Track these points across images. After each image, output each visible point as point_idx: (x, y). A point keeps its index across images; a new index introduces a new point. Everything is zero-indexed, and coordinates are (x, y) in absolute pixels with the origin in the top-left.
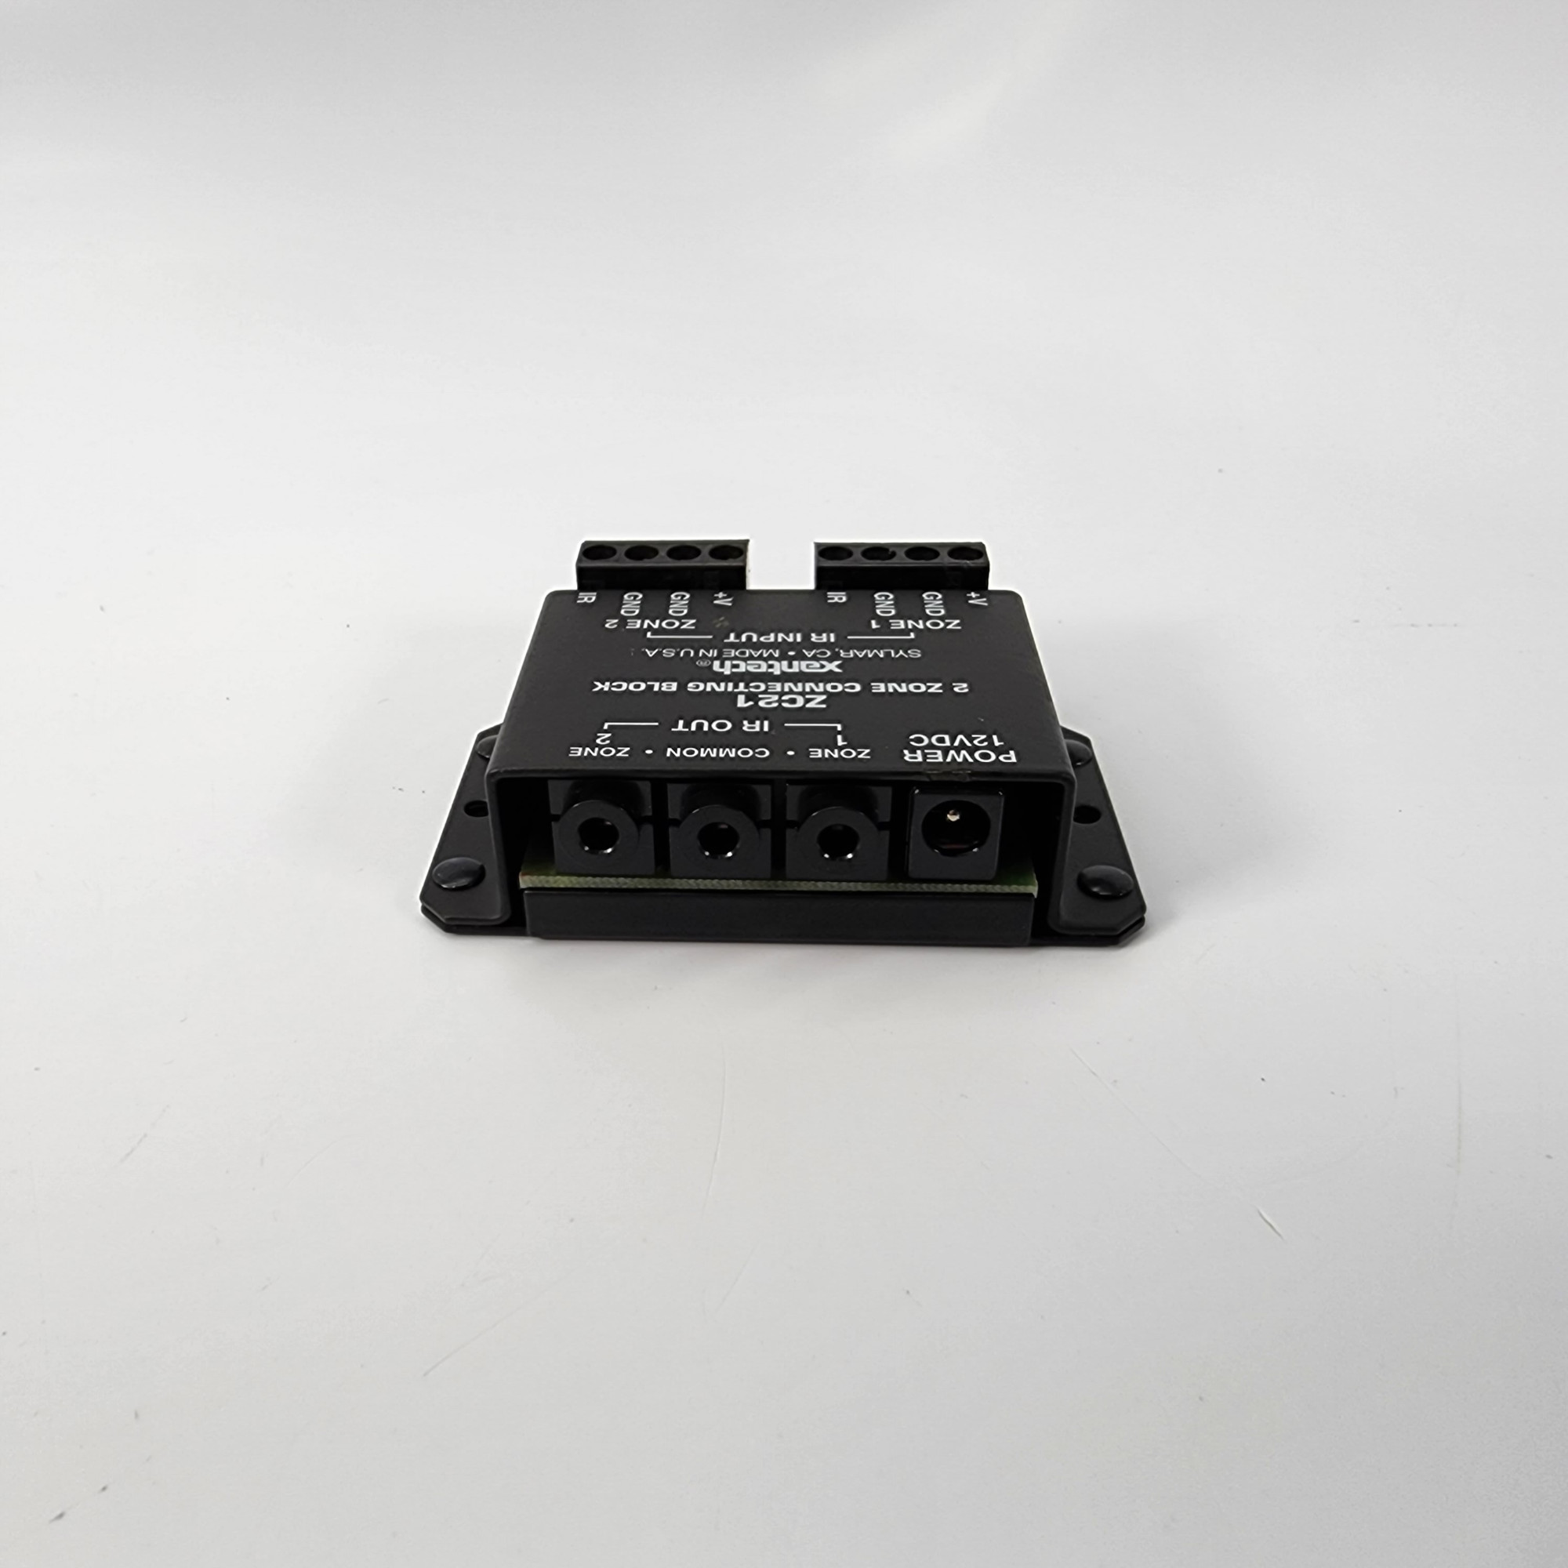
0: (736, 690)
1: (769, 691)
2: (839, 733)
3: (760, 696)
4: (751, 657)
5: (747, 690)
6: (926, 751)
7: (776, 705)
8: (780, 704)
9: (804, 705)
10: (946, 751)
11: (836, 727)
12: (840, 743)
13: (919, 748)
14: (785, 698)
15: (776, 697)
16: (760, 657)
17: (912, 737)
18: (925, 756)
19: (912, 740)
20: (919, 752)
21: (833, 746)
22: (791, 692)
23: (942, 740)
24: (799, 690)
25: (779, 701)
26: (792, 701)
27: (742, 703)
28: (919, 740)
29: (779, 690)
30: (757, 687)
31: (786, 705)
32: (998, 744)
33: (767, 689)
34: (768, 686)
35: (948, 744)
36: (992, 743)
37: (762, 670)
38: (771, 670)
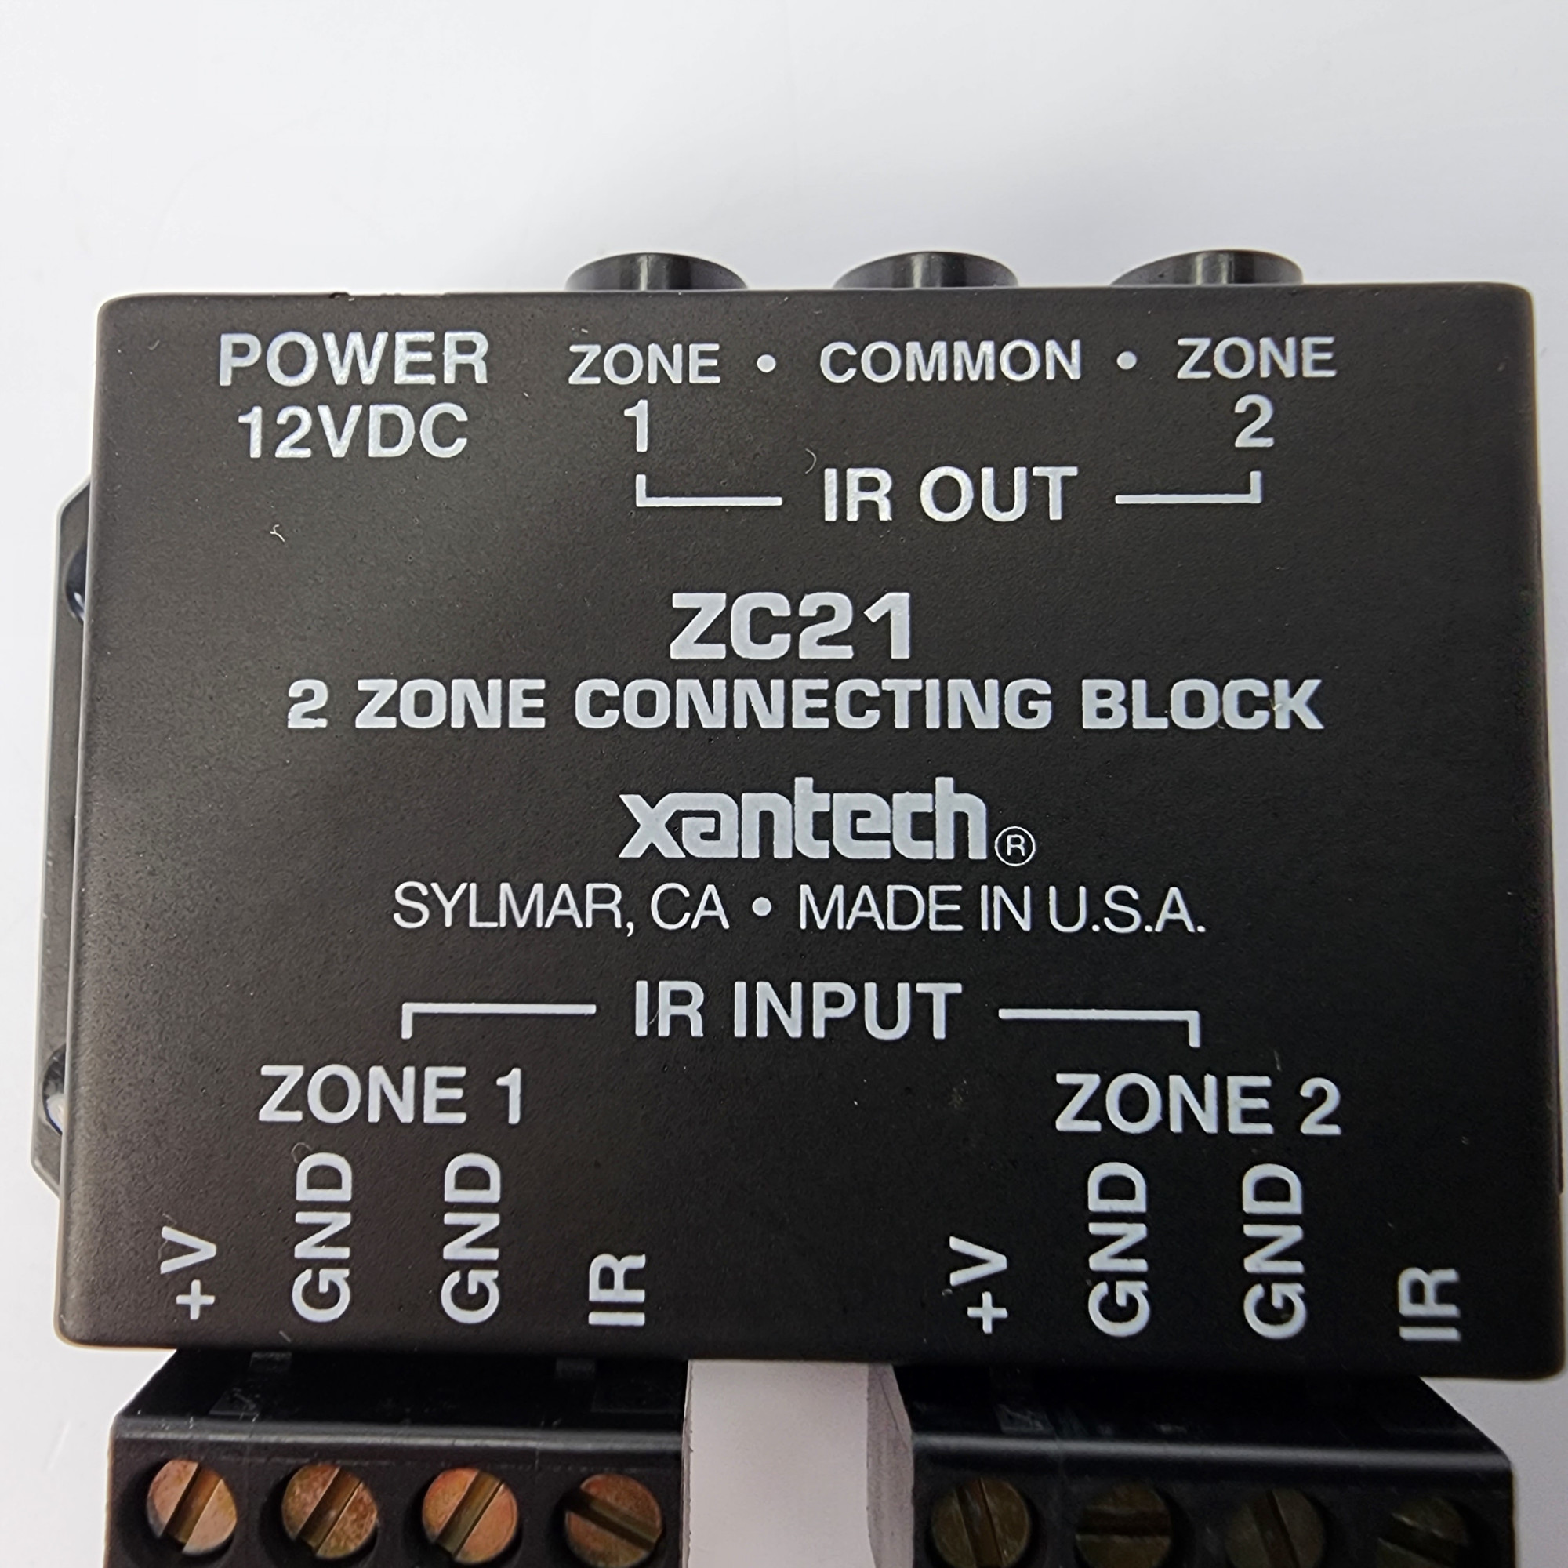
0: (916, 684)
1: (823, 684)
2: (642, 463)
3: (846, 652)
5: (888, 684)
6: (430, 379)
7: (809, 606)
8: (795, 606)
9: (729, 605)
10: (385, 382)
11: (650, 490)
12: (640, 411)
13: (449, 393)
14: (780, 644)
15: (810, 649)
17: (461, 443)
18: (436, 367)
19: (460, 429)
20: (449, 377)
21: (661, 394)
22: (763, 672)
24: (746, 687)
25: (794, 625)
26: (763, 626)
27: (895, 606)
28: (445, 430)
29: (800, 686)
30: (859, 704)
31: (778, 605)
32: (254, 418)
33: (829, 695)
34: (829, 712)
35: (376, 411)
36: (269, 419)
37: (845, 803)
38: (822, 802)
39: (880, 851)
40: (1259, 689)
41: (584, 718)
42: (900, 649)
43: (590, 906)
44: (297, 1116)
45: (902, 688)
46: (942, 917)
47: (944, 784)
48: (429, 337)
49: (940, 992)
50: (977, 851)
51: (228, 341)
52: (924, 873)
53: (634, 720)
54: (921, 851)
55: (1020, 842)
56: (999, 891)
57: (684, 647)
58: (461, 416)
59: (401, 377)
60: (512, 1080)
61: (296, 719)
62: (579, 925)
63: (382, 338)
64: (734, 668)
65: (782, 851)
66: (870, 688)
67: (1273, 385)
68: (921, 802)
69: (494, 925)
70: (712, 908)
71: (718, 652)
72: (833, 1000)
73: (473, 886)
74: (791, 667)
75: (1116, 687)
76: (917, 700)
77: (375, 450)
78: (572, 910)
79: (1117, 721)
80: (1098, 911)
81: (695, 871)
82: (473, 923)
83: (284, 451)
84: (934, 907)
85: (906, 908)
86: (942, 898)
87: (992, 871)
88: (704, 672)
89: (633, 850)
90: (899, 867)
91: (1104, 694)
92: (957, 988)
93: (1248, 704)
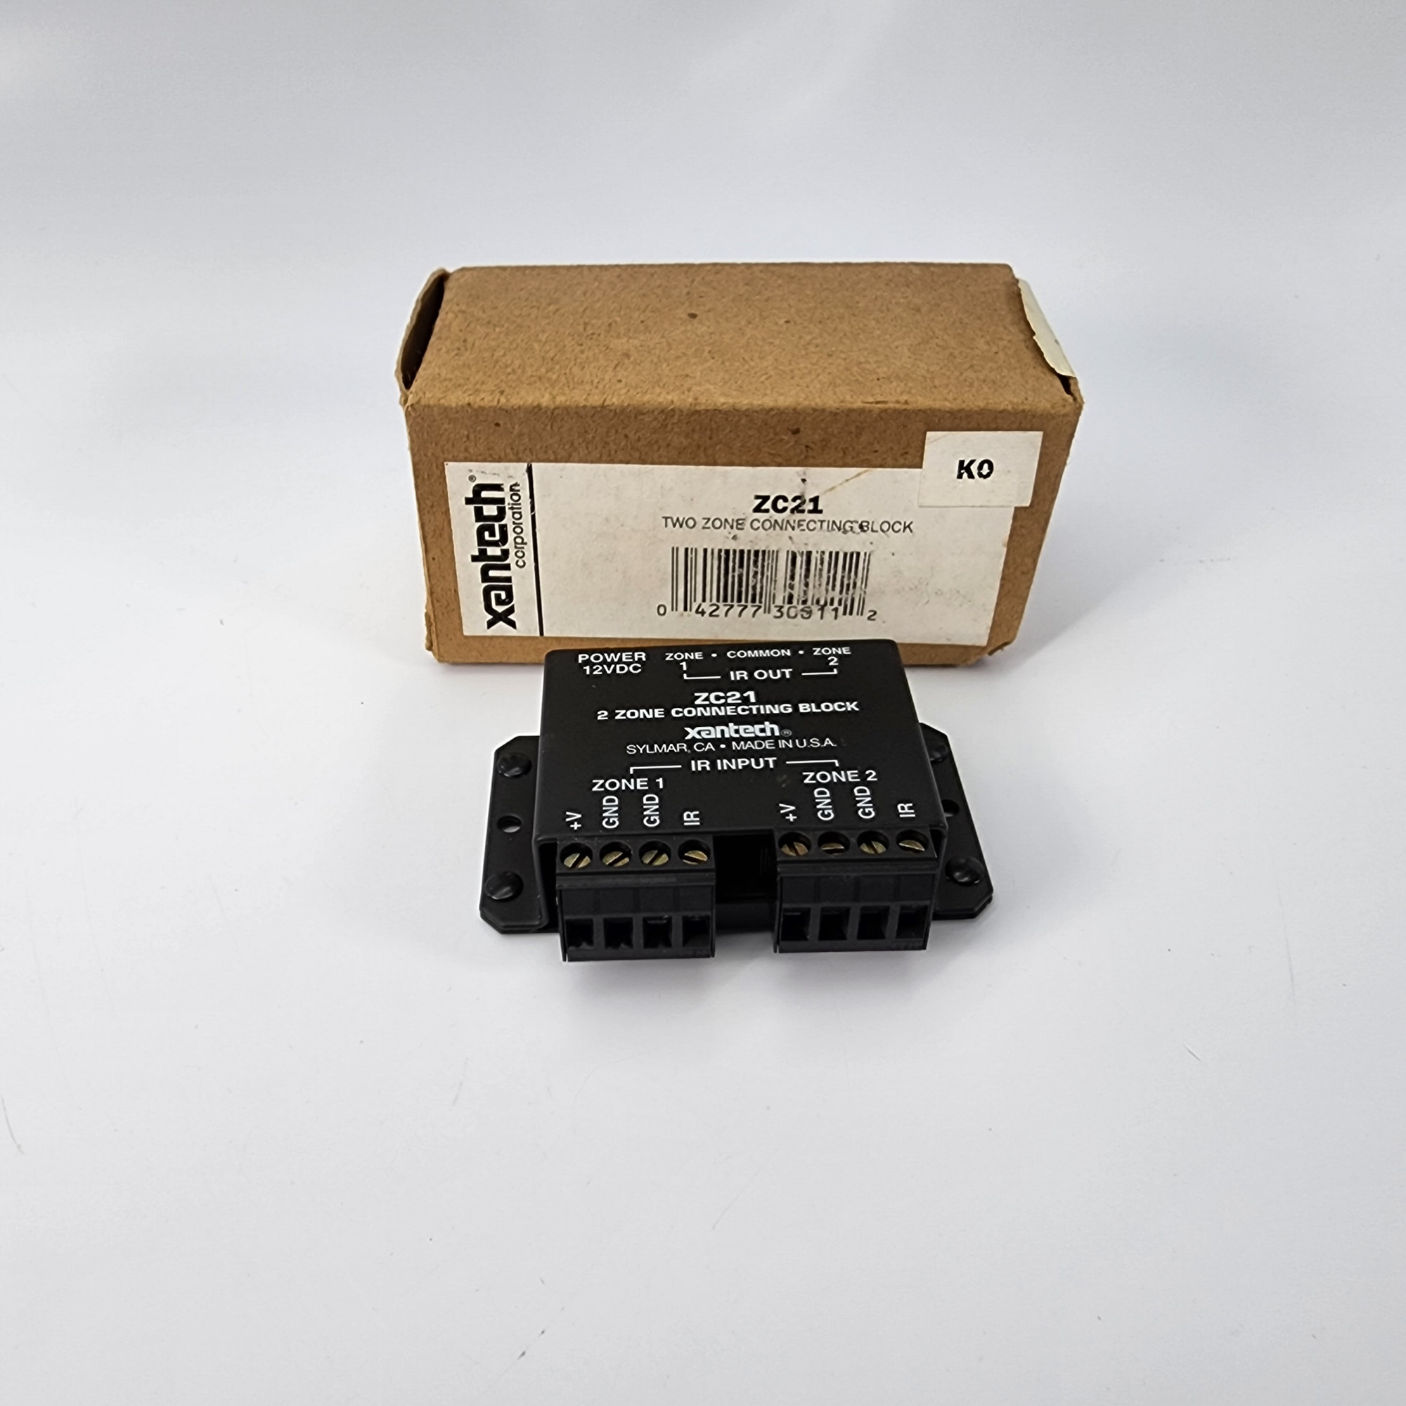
0: (757, 706)
1: (734, 707)
2: (685, 672)
3: (740, 702)
4: (753, 740)
5: (750, 706)
6: (631, 660)
7: (729, 694)
8: (726, 695)
9: (709, 694)
10: (620, 661)
11: (688, 676)
12: (684, 664)
13: (636, 662)
14: (722, 701)
15: (730, 701)
16: (746, 740)
17: (640, 670)
18: (633, 658)
19: (639, 668)
20: (636, 659)
21: (689, 661)
22: (719, 706)
23: (622, 669)
24: (714, 709)
25: (726, 698)
26: (718, 698)
27: (751, 695)
28: (635, 668)
29: (728, 708)
30: (744, 710)
31: (722, 694)
32: (588, 668)
33: (736, 709)
34: (736, 712)
35: (618, 666)
36: (591, 668)
37: (742, 728)
38: (736, 727)
39: (753, 735)
40: (843, 704)
41: (674, 714)
42: (753, 700)
43: (678, 748)
44: (603, 789)
45: (754, 708)
46: (769, 746)
47: (767, 723)
48: (631, 653)
49: (771, 760)
50: (777, 733)
51: (580, 656)
52: (764, 739)
53: (687, 715)
54: (763, 735)
55: (787, 732)
56: (783, 741)
57: (698, 702)
58: (639, 666)
59: (624, 660)
60: (660, 780)
61: (599, 718)
62: (675, 751)
63: (619, 654)
64: (711, 705)
65: (727, 736)
66: (746, 707)
67: (837, 655)
68: (762, 726)
69: (653, 752)
70: (710, 746)
71: (707, 703)
72: (744, 762)
73: (648, 746)
74: (726, 704)
75: (808, 705)
76: (758, 710)
77: (618, 671)
78: (674, 748)
79: (809, 710)
80: (809, 743)
81: (706, 741)
82: (648, 751)
83: (595, 673)
84: (767, 745)
85: (760, 745)
86: (769, 743)
87: (781, 737)
88: (704, 706)
89: (689, 737)
90: (757, 738)
91: (805, 706)
92: (775, 758)
93: (840, 707)
